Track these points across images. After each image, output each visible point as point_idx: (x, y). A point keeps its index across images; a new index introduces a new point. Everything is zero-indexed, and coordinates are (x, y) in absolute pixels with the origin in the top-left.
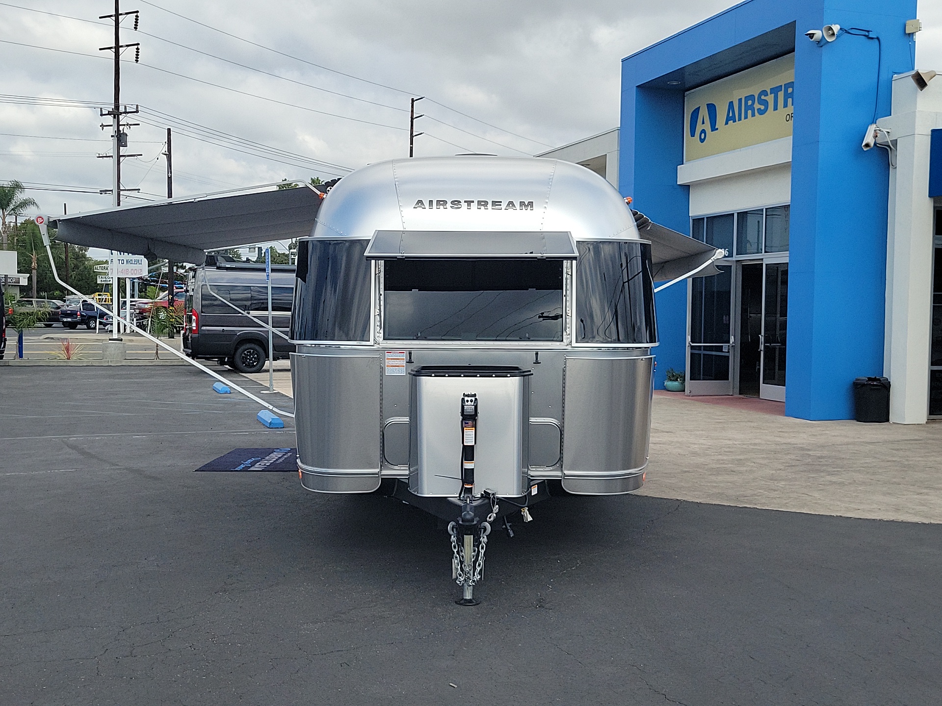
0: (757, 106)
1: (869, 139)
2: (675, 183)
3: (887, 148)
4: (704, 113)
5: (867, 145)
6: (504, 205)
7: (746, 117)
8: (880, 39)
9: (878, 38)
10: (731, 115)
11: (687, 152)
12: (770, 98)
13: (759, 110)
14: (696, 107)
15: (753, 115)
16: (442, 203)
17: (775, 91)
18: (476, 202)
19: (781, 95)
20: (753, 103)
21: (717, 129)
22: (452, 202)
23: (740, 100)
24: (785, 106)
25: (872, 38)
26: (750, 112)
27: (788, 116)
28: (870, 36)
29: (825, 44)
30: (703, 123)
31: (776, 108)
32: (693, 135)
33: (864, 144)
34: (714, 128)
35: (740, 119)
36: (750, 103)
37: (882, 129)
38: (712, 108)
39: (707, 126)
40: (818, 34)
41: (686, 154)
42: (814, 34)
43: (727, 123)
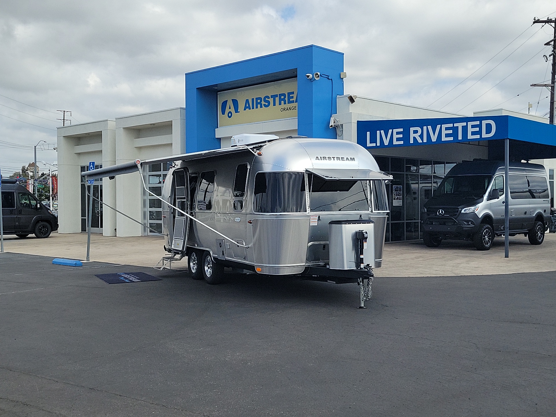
0: (263, 103)
1: (332, 123)
2: (214, 137)
3: (336, 127)
4: (230, 103)
5: (331, 126)
6: (345, 159)
7: (257, 107)
8: (332, 79)
9: (331, 79)
10: (247, 106)
11: (219, 122)
12: (271, 100)
13: (264, 105)
14: (225, 100)
15: (261, 107)
16: (324, 158)
17: (274, 97)
18: (336, 158)
19: (277, 99)
20: (261, 101)
21: (239, 112)
22: (328, 158)
23: (253, 99)
24: (280, 104)
25: (330, 79)
26: (259, 106)
27: (282, 109)
28: (329, 78)
29: (314, 80)
30: (230, 108)
31: (274, 105)
32: (223, 113)
33: (330, 126)
34: (237, 111)
35: (253, 108)
36: (259, 101)
37: (337, 119)
38: (235, 102)
39: (233, 110)
40: (311, 76)
41: (219, 123)
42: (309, 76)
43: (245, 110)
